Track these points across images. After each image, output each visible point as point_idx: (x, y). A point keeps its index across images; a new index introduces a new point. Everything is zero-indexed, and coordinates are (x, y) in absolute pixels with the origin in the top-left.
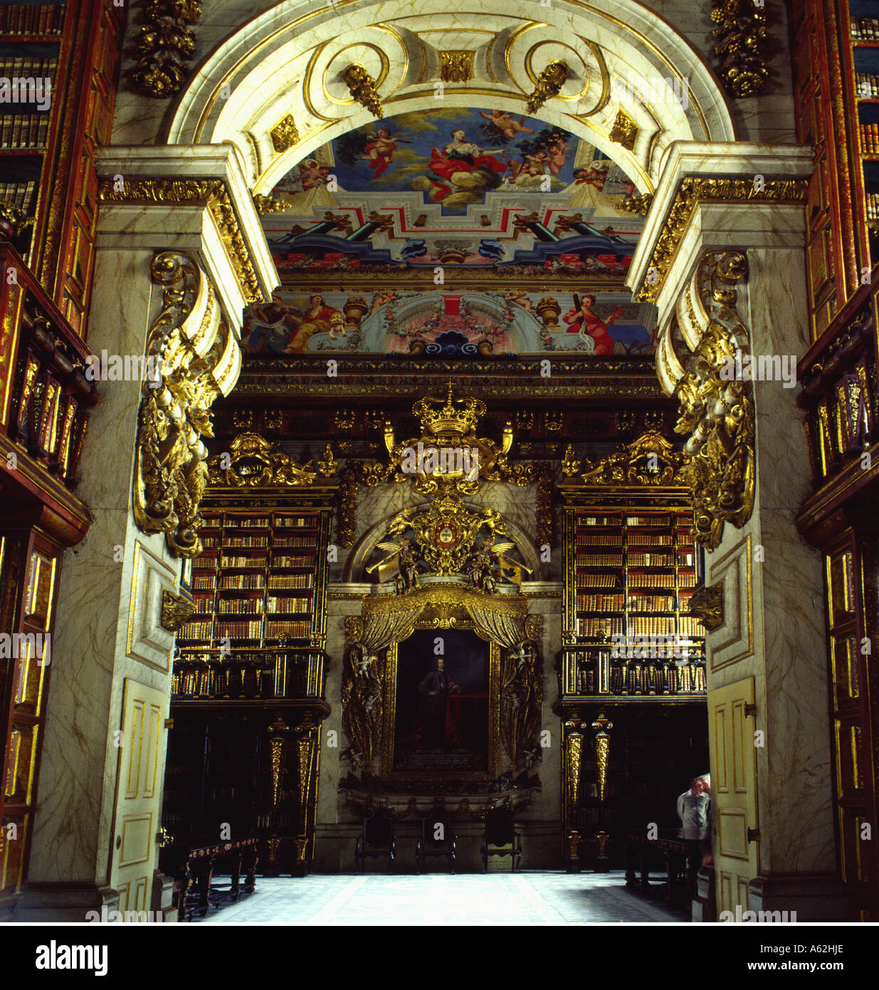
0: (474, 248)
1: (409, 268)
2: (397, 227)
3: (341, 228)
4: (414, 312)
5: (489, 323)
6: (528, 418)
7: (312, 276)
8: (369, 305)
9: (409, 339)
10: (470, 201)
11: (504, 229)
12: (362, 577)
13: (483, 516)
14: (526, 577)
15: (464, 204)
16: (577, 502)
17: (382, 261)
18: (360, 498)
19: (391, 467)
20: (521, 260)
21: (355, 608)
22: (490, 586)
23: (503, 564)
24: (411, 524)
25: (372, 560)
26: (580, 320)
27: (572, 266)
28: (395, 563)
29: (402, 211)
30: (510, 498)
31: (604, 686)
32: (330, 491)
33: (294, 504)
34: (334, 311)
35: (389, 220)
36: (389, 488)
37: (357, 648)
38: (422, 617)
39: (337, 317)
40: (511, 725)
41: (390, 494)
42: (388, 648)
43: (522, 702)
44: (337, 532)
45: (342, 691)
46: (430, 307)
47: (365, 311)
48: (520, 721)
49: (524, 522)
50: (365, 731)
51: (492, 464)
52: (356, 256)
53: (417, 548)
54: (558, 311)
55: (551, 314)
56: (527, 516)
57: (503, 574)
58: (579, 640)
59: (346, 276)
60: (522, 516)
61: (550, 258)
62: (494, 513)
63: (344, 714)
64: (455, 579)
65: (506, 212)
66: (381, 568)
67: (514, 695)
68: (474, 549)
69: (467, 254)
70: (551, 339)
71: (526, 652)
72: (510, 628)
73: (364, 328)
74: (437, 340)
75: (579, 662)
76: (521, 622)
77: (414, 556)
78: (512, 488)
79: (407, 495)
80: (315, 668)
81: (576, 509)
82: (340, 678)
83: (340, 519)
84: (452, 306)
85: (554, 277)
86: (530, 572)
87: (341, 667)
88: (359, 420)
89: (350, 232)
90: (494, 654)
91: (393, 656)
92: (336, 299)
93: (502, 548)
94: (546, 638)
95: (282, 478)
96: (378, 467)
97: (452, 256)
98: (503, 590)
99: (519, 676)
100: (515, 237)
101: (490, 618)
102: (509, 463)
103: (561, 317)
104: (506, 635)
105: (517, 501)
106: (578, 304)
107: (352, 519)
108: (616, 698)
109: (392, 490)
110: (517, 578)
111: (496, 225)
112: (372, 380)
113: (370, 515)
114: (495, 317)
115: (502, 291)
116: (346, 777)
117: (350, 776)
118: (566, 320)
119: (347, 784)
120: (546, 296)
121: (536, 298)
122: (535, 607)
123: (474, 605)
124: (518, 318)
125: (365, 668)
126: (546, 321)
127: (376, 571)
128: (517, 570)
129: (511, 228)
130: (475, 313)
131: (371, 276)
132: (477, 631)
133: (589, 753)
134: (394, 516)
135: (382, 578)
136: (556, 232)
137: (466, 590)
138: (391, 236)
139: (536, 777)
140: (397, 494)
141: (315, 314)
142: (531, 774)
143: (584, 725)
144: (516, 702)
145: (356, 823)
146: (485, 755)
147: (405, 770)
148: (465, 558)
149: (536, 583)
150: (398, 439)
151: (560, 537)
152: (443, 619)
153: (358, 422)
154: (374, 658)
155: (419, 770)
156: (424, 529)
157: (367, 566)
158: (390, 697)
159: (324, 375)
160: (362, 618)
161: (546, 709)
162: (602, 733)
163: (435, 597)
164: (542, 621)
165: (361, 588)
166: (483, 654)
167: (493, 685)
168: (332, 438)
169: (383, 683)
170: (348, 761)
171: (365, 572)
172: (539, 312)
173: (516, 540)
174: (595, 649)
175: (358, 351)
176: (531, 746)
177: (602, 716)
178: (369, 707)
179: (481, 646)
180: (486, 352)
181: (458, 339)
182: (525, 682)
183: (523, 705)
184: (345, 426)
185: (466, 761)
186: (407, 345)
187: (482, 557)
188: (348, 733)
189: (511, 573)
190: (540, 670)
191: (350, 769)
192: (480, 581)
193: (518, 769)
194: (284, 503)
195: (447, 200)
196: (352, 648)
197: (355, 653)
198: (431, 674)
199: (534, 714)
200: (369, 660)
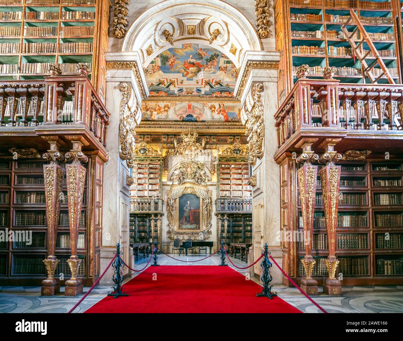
0: (195, 90)
1: (179, 96)
2: (176, 84)
3: (163, 84)
4: (181, 108)
6: (208, 138)
7: (156, 98)
8: (170, 106)
9: (180, 116)
10: (194, 76)
11: (202, 84)
12: (170, 180)
13: (198, 164)
15: (192, 77)
17: (172, 95)
18: (169, 159)
19: (176, 151)
20: (206, 94)
21: (169, 188)
22: (200, 182)
23: (204, 178)
24: (181, 166)
26: (220, 111)
27: (218, 95)
28: (178, 176)
29: (177, 79)
31: (226, 209)
32: (162, 157)
33: (154, 161)
34: (161, 108)
35: (174, 82)
36: (176, 156)
37: (169, 198)
38: (184, 190)
39: (162, 110)
40: (205, 217)
41: (176, 158)
42: (176, 198)
44: (164, 168)
45: (166, 209)
46: (184, 107)
47: (169, 108)
48: (207, 217)
50: (172, 219)
51: (200, 150)
52: (166, 92)
53: (183, 172)
54: (215, 108)
55: (213, 109)
56: (208, 164)
57: (203, 180)
58: (221, 197)
59: (164, 98)
61: (213, 93)
62: (201, 164)
63: (168, 215)
64: (191, 181)
65: (202, 80)
66: (174, 178)
67: (206, 211)
68: (196, 173)
69: (193, 92)
70: (213, 116)
71: (208, 200)
72: (205, 193)
73: (169, 113)
74: (186, 116)
75: (220, 202)
76: (208, 191)
77: (182, 175)
78: (204, 157)
79: (180, 158)
80: (160, 203)
81: (220, 162)
82: (166, 206)
83: (165, 164)
84: (190, 107)
85: (214, 98)
86: (209, 179)
87: (166, 203)
89: (165, 85)
90: (201, 200)
91: (178, 200)
92: (162, 104)
93: (202, 173)
94: (213, 196)
95: (150, 154)
96: (173, 151)
97: (190, 93)
98: (203, 184)
99: (207, 206)
100: (205, 87)
101: (200, 191)
102: (204, 150)
103: (216, 110)
104: (204, 195)
105: (206, 160)
106: (220, 106)
107: (167, 165)
108: (229, 211)
110: (207, 181)
111: (200, 83)
112: (171, 127)
113: (172, 164)
114: (200, 110)
115: (202, 102)
117: (169, 230)
118: (217, 111)
119: (169, 232)
120: (212, 104)
121: (210, 104)
122: (210, 188)
123: (196, 188)
124: (205, 110)
125: (171, 203)
126: (212, 111)
128: (207, 179)
129: (204, 84)
130: (195, 109)
131: (170, 98)
132: (197, 194)
133: (223, 225)
134: (177, 164)
135: (175, 180)
136: (215, 85)
137: (194, 183)
138: (175, 86)
139: (211, 231)
141: (157, 109)
142: (210, 231)
143: (222, 218)
144: (206, 213)
145: (171, 242)
146: (200, 225)
147: (181, 229)
148: (194, 175)
149: (210, 182)
150: (177, 144)
151: (216, 170)
152: (189, 191)
153: (168, 139)
154: (174, 201)
155: (184, 229)
156: (184, 167)
157: (171, 177)
158: (178, 211)
159: (160, 126)
160: (171, 191)
161: (213, 214)
162: (226, 220)
163: (187, 185)
164: (212, 192)
165: (170, 183)
166: (198, 200)
167: (201, 208)
168: (162, 143)
169: (176, 207)
170: (168, 227)
171: (171, 178)
172: (211, 108)
173: (206, 170)
174: (224, 199)
175: (167, 119)
176: (210, 224)
177: (226, 216)
178: (173, 213)
179: (198, 198)
180: (198, 120)
181: (191, 116)
182: (208, 207)
183: (208, 213)
184: (165, 140)
185: (195, 227)
186: (179, 118)
187: (198, 175)
188: (168, 220)
189: (205, 180)
190: (211, 205)
191: (169, 229)
192: (197, 181)
193: (207, 229)
194: (152, 160)
195: (188, 76)
196: (168, 198)
197: (169, 200)
198: (187, 205)
199: (210, 215)
200: (172, 201)
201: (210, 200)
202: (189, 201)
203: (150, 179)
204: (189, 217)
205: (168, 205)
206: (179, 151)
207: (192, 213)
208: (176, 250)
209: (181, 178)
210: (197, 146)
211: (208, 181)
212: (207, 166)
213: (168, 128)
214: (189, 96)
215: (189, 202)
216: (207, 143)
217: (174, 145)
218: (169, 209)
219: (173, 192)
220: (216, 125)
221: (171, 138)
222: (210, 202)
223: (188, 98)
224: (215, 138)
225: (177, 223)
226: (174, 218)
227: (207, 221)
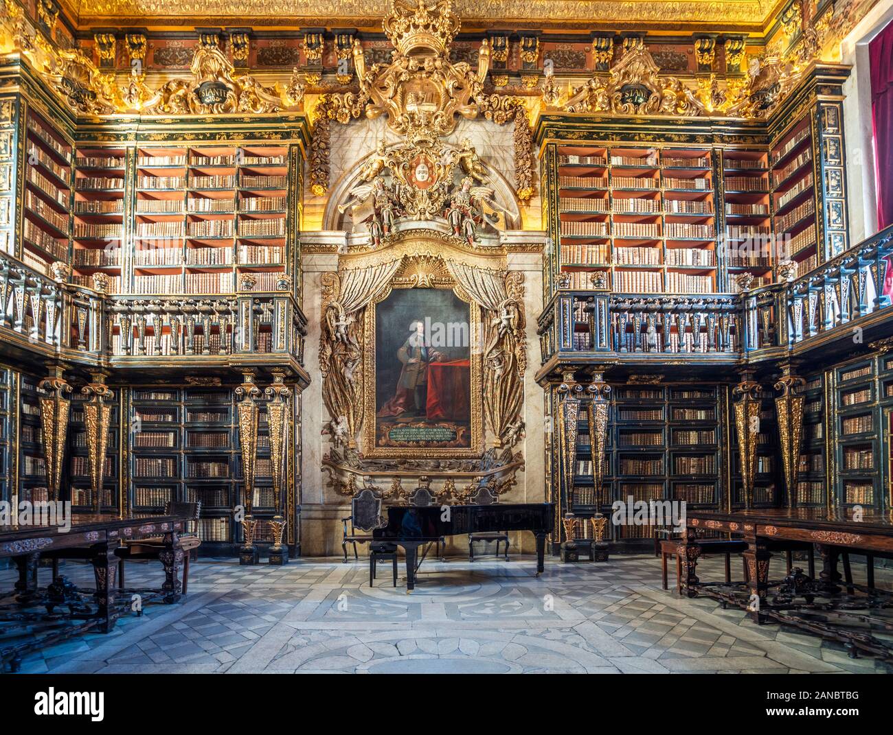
6: (503, 48)
13: (461, 149)
14: (510, 226)
16: (558, 136)
18: (332, 139)
21: (331, 263)
24: (385, 159)
30: (487, 139)
32: (297, 119)
36: (362, 127)
37: (333, 308)
38: (399, 273)
40: (494, 396)
41: (362, 134)
42: (364, 308)
43: (504, 370)
45: (320, 357)
48: (503, 391)
50: (346, 402)
56: (504, 160)
60: (500, 161)
63: (325, 383)
64: (433, 225)
66: (355, 207)
67: (496, 363)
71: (508, 314)
72: (491, 285)
76: (504, 276)
77: (389, 198)
78: (489, 128)
79: (380, 134)
81: (559, 143)
82: (318, 341)
86: (513, 219)
87: (318, 332)
88: (329, 49)
90: (475, 314)
91: (370, 318)
93: (479, 193)
94: (527, 298)
95: (246, 102)
96: (349, 99)
98: (484, 242)
99: (500, 343)
101: (469, 273)
102: (485, 95)
104: (486, 293)
105: (494, 143)
107: (325, 161)
109: (365, 130)
110: (500, 227)
113: (343, 159)
116: (328, 453)
117: (332, 452)
119: (332, 462)
122: (515, 261)
123: (453, 259)
125: (342, 330)
132: (456, 290)
134: (368, 158)
137: (444, 242)
139: (519, 455)
140: (370, 134)
142: (514, 451)
143: (579, 389)
144: (499, 372)
145: (341, 503)
146: (469, 429)
147: (388, 445)
148: (442, 199)
149: (518, 233)
150: (368, 65)
151: (540, 182)
152: (421, 276)
153: (326, 52)
154: (351, 319)
155: (402, 446)
156: (398, 163)
158: (370, 364)
160: (339, 274)
161: (528, 379)
162: (600, 399)
163: (413, 248)
164: (523, 279)
165: (335, 238)
166: (463, 315)
167: (474, 351)
168: (300, 70)
169: (362, 349)
170: (329, 436)
173: (494, 185)
176: (514, 421)
177: (599, 378)
178: (349, 375)
179: (461, 306)
182: (507, 348)
183: (506, 374)
184: (314, 56)
185: (448, 434)
188: (328, 405)
189: (494, 218)
190: (522, 335)
191: (331, 445)
192: (460, 227)
193: (502, 445)
194: (251, 136)
197: (331, 314)
199: (517, 384)
200: (345, 321)
201: (514, 315)
202: (419, 320)
203: (245, 217)
204: (422, 389)
205: (329, 337)
206: (375, 101)
207: (434, 377)
210: (453, 77)
211: (507, 228)
212: (502, 167)
216: (497, 70)
217: (355, 76)
218: (332, 358)
219: (349, 282)
221: (341, 46)
222: (514, 323)
225: (370, 420)
226: (353, 399)
227: (503, 410)
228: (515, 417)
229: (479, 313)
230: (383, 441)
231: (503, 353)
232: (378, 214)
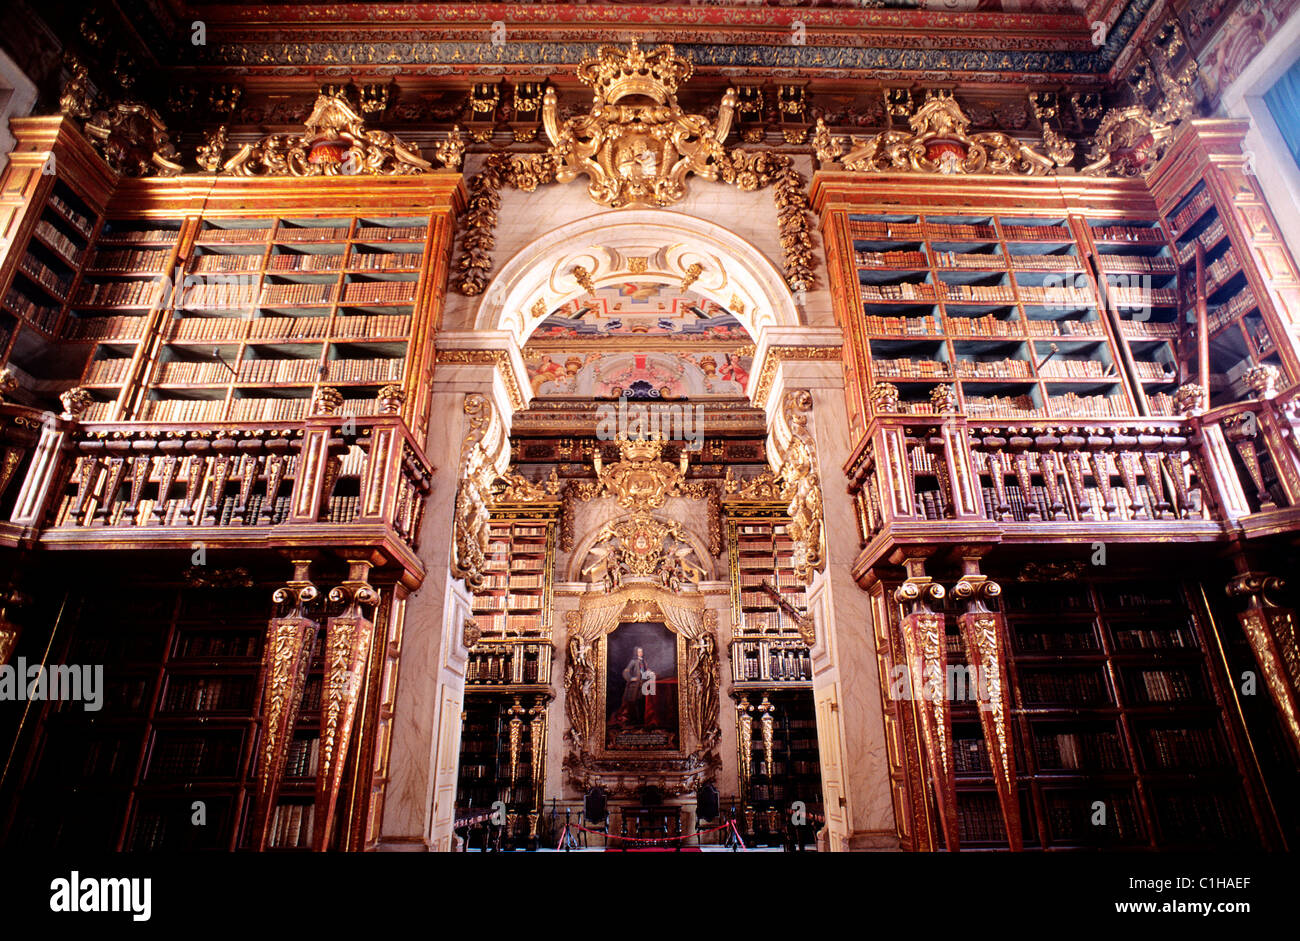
0: (655, 323)
1: (610, 337)
2: (601, 311)
3: (564, 312)
4: (614, 367)
5: (667, 374)
7: (543, 342)
8: (582, 361)
9: (611, 386)
10: (650, 294)
11: (674, 310)
12: (581, 578)
13: (667, 526)
14: (703, 578)
15: (646, 297)
16: (737, 515)
17: (591, 333)
18: (577, 510)
19: (600, 486)
20: (687, 331)
21: (573, 604)
22: (675, 586)
23: (685, 567)
24: (615, 533)
25: (585, 564)
26: (731, 371)
27: (722, 334)
28: (604, 565)
29: (605, 301)
30: (688, 510)
31: (766, 674)
32: (555, 506)
33: (529, 517)
34: (558, 366)
35: (597, 306)
36: (598, 502)
38: (625, 612)
39: (561, 371)
40: (696, 707)
41: (599, 507)
42: (598, 639)
43: (704, 686)
44: (561, 539)
46: (625, 363)
47: (579, 366)
48: (703, 704)
49: (699, 531)
50: (582, 712)
51: (673, 483)
52: (574, 329)
53: (620, 553)
54: (715, 365)
55: (710, 367)
56: (701, 525)
57: (685, 575)
58: (746, 632)
59: (567, 342)
60: (697, 525)
61: (706, 329)
62: (676, 524)
63: (567, 698)
64: (649, 580)
65: (675, 301)
66: (593, 570)
67: (698, 681)
68: (662, 554)
69: (650, 327)
70: (711, 386)
71: (706, 643)
72: (692, 621)
73: (579, 378)
74: (632, 387)
75: (746, 651)
76: (701, 616)
77: (619, 560)
78: (689, 502)
79: (611, 508)
80: (544, 656)
81: (738, 520)
82: (563, 665)
83: (562, 528)
84: (640, 363)
85: (711, 341)
86: (705, 573)
87: (564, 656)
88: (576, 447)
89: (570, 314)
90: (681, 643)
91: (603, 646)
92: (560, 358)
93: (683, 552)
94: (720, 630)
95: (519, 495)
96: (590, 485)
97: (639, 330)
98: (686, 589)
99: (701, 664)
100: (682, 316)
102: (686, 483)
103: (717, 369)
104: (689, 627)
105: (693, 512)
106: (729, 360)
107: (571, 528)
108: (775, 683)
109: (600, 505)
110: (695, 579)
111: (669, 308)
112: (584, 416)
113: (584, 526)
114: (671, 370)
115: (675, 351)
116: (568, 755)
117: (571, 754)
118: (721, 371)
119: (571, 762)
120: (706, 355)
121: (699, 357)
122: (711, 602)
123: (665, 602)
124: (687, 370)
125: (582, 656)
126: (707, 373)
127: (590, 572)
128: (695, 572)
129: (679, 311)
130: (656, 367)
131: (584, 342)
132: (667, 624)
133: (757, 734)
134: (602, 526)
135: (594, 578)
136: (709, 313)
137: (658, 589)
138: (598, 316)
139: (718, 756)
140: (604, 507)
141: (545, 368)
142: (714, 753)
143: (752, 708)
144: (700, 688)
146: (677, 735)
147: (614, 749)
148: (655, 561)
150: (604, 463)
151: (726, 543)
152: (641, 616)
153: (575, 449)
154: (589, 648)
155: (625, 749)
156: (625, 537)
157: (583, 568)
159: (551, 413)
160: (580, 613)
162: (767, 716)
163: (634, 595)
164: (716, 615)
165: (579, 589)
166: (672, 644)
167: (681, 671)
168: (556, 462)
169: (596, 670)
171: (581, 574)
172: (702, 366)
173: (694, 544)
174: (757, 641)
175: (575, 395)
176: (712, 729)
177: (765, 700)
178: (586, 692)
179: (670, 636)
180: (666, 395)
181: (646, 386)
184: (566, 452)
185: (662, 740)
186: (610, 390)
187: (669, 561)
188: (569, 715)
189: (691, 574)
191: (571, 748)
192: (668, 582)
193: (704, 748)
194: (521, 516)
195: (634, 295)
196: (572, 638)
197: (574, 643)
198: (633, 662)
199: (714, 697)
200: (585, 649)
202: (640, 646)
203: (515, 573)
204: (642, 702)
205: (572, 662)
206: (608, 486)
208: (592, 830)
209: (616, 573)
210: (663, 471)
213: (577, 418)
214: (639, 337)
215: (640, 650)
216: (694, 460)
217: (593, 468)
218: (573, 677)
219: (588, 619)
220: (722, 410)
221: (585, 446)
223: (635, 342)
224: (720, 445)
225: (601, 727)
226: (588, 710)
227: (705, 718)
228: (714, 725)
229: (684, 642)
230: (610, 746)
231: (703, 673)
232: (610, 573)
